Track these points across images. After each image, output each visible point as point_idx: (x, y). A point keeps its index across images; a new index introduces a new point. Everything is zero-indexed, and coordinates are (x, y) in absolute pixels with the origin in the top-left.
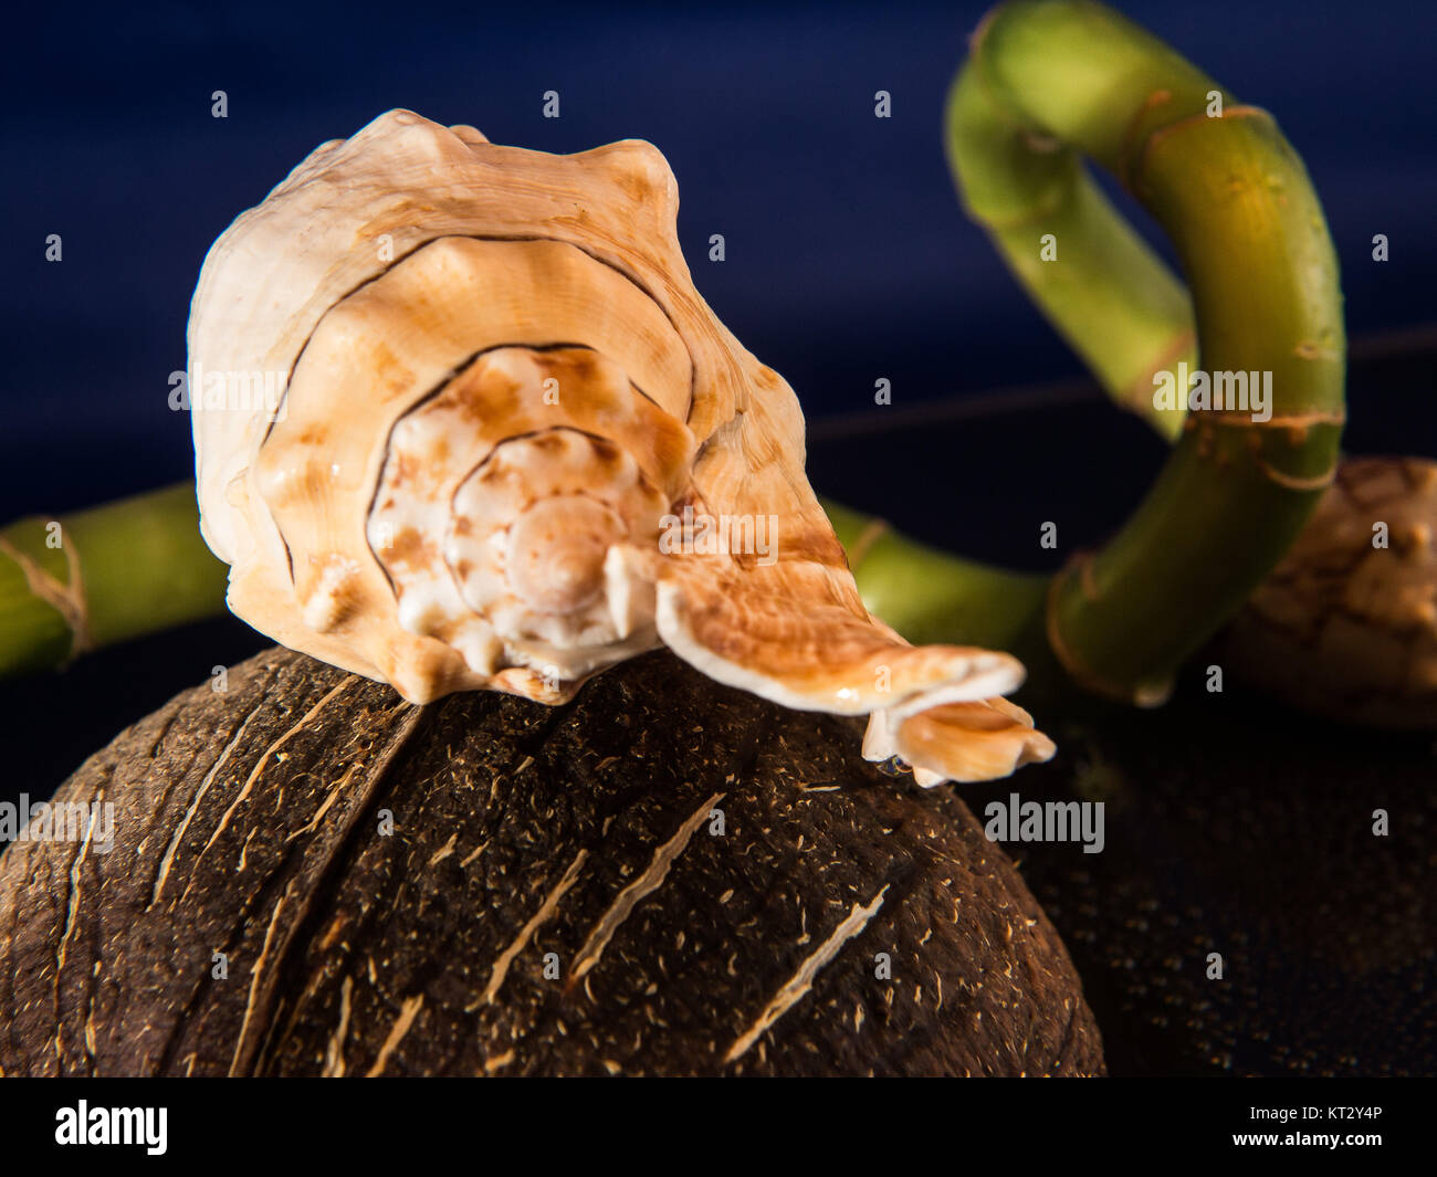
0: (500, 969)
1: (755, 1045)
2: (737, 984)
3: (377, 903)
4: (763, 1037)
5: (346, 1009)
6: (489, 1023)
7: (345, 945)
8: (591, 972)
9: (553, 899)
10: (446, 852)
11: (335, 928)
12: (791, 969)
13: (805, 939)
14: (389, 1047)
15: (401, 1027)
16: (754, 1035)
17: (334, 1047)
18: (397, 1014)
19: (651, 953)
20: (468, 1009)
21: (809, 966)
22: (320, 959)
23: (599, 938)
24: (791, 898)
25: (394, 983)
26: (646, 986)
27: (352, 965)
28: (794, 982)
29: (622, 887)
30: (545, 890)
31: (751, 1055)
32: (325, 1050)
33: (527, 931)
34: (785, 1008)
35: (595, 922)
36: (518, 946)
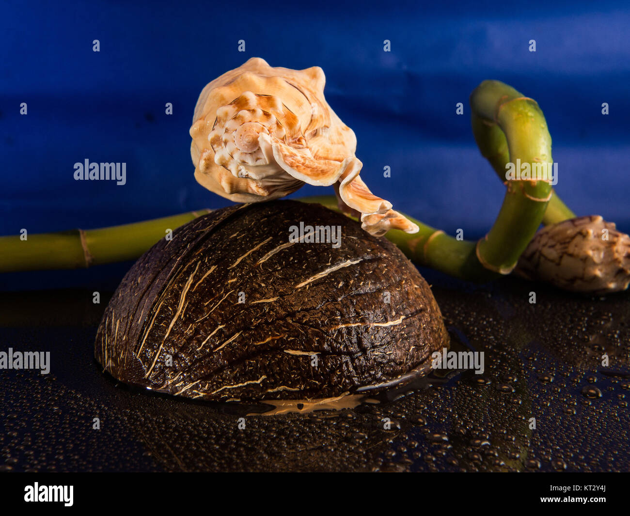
0: (239, 260)
1: (306, 285)
2: (304, 270)
3: (213, 245)
4: (309, 284)
5: (197, 268)
6: (232, 272)
7: (202, 254)
8: (263, 263)
9: (258, 246)
10: (235, 235)
11: (201, 250)
12: (322, 270)
13: (329, 264)
14: (205, 276)
15: (209, 272)
16: (306, 283)
17: (191, 276)
18: (209, 269)
19: (282, 260)
20: (228, 269)
21: (328, 271)
22: (195, 257)
23: (268, 255)
24: (328, 254)
25: (211, 262)
26: (277, 267)
27: (202, 258)
28: (323, 273)
29: (279, 245)
30: (257, 244)
31: (304, 287)
32: (189, 277)
33: (249, 252)
34: (317, 278)
35: (268, 252)
36: (246, 255)
